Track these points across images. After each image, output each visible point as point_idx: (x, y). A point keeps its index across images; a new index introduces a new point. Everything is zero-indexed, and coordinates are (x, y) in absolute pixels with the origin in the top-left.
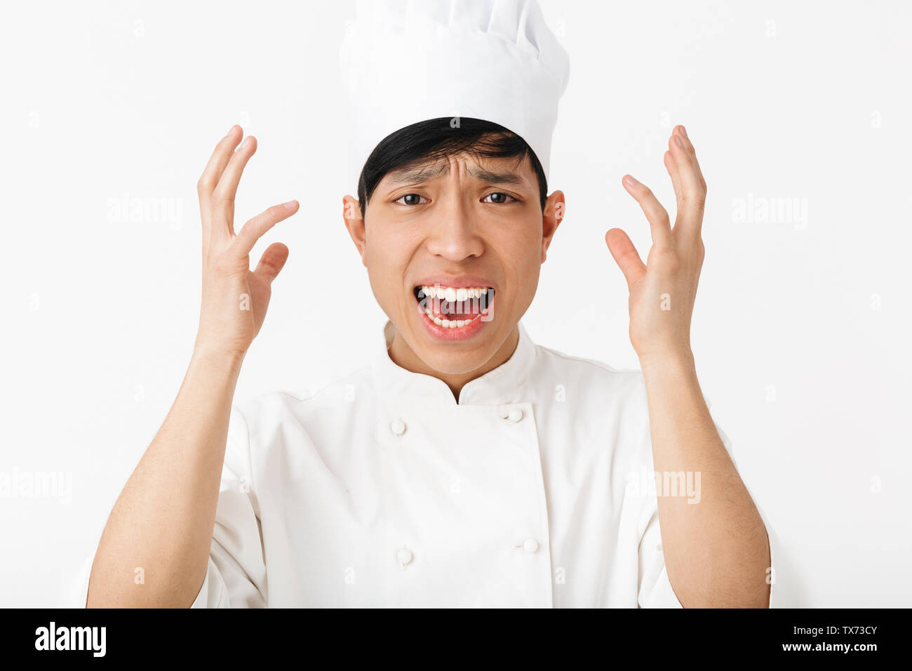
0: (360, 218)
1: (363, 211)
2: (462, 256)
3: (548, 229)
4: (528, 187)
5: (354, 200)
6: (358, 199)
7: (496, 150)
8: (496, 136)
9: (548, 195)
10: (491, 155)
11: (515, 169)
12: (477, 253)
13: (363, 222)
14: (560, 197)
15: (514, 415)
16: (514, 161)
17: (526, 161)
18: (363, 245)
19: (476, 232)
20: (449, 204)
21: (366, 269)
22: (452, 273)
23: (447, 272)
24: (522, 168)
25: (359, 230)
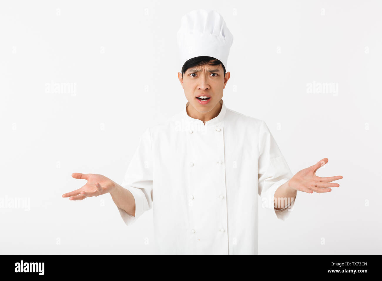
0: (182, 77)
1: (183, 76)
2: (205, 89)
3: (226, 81)
4: (221, 72)
5: (181, 74)
6: (181, 73)
7: (213, 64)
8: (213, 61)
9: (226, 73)
10: (212, 65)
11: (218, 68)
12: (209, 88)
13: (183, 78)
14: (229, 74)
15: (218, 130)
16: (218, 66)
17: (221, 66)
18: (183, 84)
19: (208, 83)
20: (202, 77)
21: (183, 90)
22: (203, 94)
23: (202, 93)
24: (220, 68)
25: (182, 80)
